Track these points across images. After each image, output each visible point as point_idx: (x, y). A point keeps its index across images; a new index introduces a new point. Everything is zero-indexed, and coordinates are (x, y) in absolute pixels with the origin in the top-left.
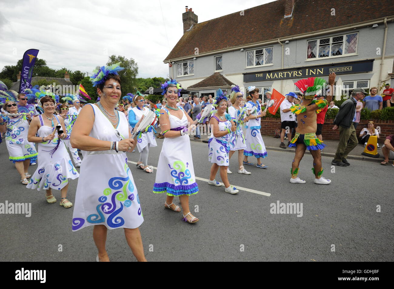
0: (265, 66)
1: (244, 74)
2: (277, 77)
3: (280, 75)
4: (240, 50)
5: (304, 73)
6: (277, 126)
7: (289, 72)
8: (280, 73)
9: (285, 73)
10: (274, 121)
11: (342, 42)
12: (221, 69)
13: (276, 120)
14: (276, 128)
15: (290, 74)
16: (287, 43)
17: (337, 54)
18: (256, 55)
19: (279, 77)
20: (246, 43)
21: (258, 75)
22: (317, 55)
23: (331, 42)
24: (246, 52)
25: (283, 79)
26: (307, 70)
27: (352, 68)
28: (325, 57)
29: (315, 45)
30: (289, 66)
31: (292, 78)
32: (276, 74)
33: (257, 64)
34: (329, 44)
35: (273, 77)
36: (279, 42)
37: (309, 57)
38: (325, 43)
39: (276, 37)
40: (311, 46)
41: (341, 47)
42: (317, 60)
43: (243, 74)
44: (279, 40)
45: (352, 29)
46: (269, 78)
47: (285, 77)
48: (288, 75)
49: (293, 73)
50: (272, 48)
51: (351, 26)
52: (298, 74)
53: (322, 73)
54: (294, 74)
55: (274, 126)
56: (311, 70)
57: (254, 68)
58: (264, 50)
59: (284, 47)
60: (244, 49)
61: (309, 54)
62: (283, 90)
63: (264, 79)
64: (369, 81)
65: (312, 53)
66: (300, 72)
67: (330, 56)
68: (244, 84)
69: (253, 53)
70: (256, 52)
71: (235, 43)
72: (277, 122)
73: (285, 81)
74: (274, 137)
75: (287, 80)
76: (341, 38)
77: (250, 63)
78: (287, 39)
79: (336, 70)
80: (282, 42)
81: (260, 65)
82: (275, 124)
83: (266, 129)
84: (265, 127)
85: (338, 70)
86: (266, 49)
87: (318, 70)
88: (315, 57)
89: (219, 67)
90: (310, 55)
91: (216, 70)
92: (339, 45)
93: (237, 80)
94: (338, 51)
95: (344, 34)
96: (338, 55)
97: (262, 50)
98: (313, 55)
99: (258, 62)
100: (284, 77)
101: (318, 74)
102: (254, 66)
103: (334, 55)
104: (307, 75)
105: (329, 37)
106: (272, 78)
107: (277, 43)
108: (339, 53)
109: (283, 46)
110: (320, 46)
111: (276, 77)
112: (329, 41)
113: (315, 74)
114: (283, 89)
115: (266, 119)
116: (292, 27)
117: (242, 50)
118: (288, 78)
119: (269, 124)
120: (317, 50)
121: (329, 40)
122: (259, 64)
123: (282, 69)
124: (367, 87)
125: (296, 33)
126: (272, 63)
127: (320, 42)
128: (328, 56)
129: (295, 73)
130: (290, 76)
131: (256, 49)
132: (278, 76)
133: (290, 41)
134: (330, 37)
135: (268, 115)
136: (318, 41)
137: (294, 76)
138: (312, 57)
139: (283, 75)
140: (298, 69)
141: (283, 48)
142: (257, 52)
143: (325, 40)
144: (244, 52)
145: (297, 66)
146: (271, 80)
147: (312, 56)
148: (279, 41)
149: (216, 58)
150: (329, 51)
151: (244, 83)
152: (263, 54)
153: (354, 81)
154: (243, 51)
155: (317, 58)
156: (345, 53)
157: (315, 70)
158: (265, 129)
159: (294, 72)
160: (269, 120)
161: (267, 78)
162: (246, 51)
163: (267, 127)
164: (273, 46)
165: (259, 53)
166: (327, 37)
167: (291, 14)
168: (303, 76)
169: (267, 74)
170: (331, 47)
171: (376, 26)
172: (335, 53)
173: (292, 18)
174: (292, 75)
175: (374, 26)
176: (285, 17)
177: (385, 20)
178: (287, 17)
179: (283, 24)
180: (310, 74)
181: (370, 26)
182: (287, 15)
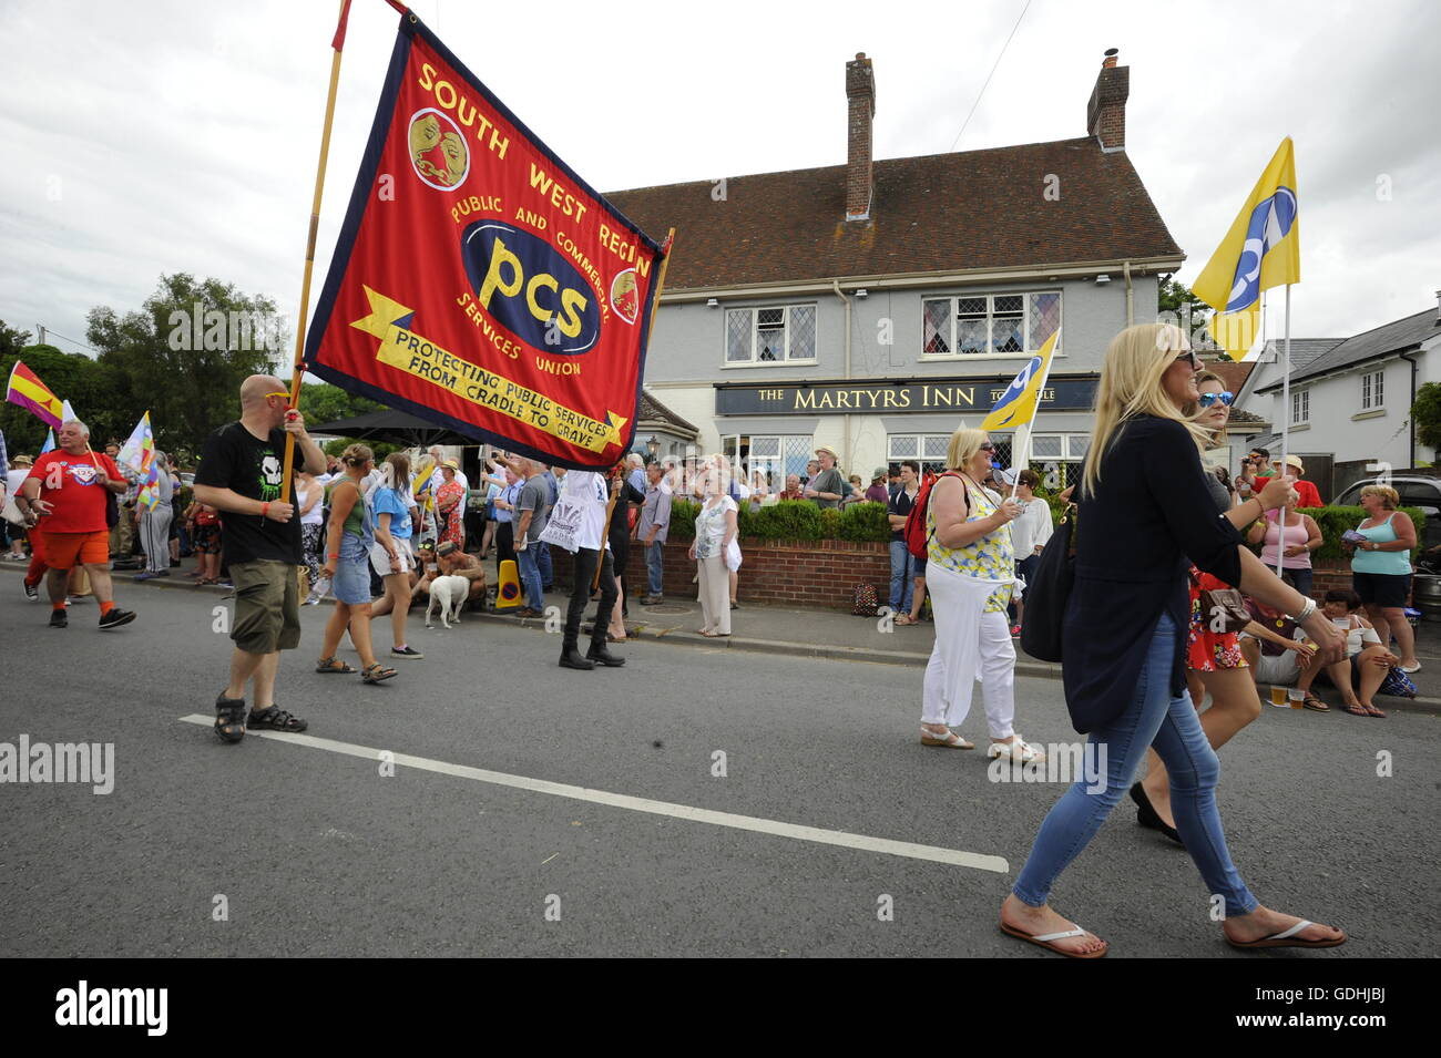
0: (789, 364)
1: (719, 387)
2: (831, 406)
3: (839, 400)
4: (704, 301)
5: (916, 399)
6: (862, 572)
7: (869, 392)
8: (839, 393)
9: (858, 392)
10: (849, 552)
11: (1021, 314)
13: (859, 548)
14: (858, 578)
15: (873, 400)
16: (862, 298)
17: (1007, 348)
18: (760, 327)
19: (839, 406)
20: (727, 281)
21: (766, 394)
22: (953, 345)
23: (991, 309)
24: (727, 312)
25: (850, 414)
26: (926, 388)
27: (1055, 395)
28: (976, 352)
29: (946, 313)
30: (867, 370)
31: (880, 411)
32: (826, 394)
33: (763, 357)
34: (985, 316)
35: (818, 404)
36: (837, 289)
37: (928, 350)
38: (972, 311)
39: (827, 274)
40: (935, 313)
41: (1018, 328)
42: (953, 362)
43: (715, 385)
44: (836, 283)
45: (1046, 280)
46: (805, 405)
47: (858, 405)
48: (865, 400)
49: (882, 395)
50: (814, 308)
52: (898, 399)
53: (971, 402)
54: (886, 399)
55: (849, 572)
56: (937, 391)
57: (751, 367)
58: (787, 310)
59: (852, 310)
60: (718, 301)
61: (929, 339)
62: (852, 452)
63: (786, 409)
65: (937, 336)
66: (905, 393)
67: (991, 353)
68: (716, 422)
69: (750, 319)
70: (760, 316)
71: (689, 277)
72: (861, 558)
73: (856, 421)
74: (855, 614)
75: (863, 417)
76: (1018, 302)
77: (741, 352)
78: (861, 284)
80: (847, 292)
81: (774, 359)
82: (852, 565)
83: (821, 584)
84: (819, 577)
86: (791, 310)
87: (959, 391)
88: (945, 349)
90: (933, 342)
92: (1011, 320)
93: (694, 404)
94: (1012, 340)
95: (1024, 292)
96: (1012, 351)
97: (780, 312)
98: (941, 342)
99: (767, 350)
100: (854, 408)
101: (958, 403)
102: (755, 361)
103: (1000, 349)
104: (926, 404)
105: (984, 293)
106: (814, 406)
107: (831, 293)
108: (1013, 345)
109: (848, 305)
110: (960, 317)
111: (826, 404)
112: (985, 305)
113: (949, 402)
114: (852, 446)
115: (820, 547)
116: (873, 250)
117: (713, 302)
118: (866, 410)
119: (832, 564)
120: (953, 329)
121: (983, 302)
122: (771, 357)
123: (848, 378)
125: (887, 269)
126: (814, 356)
127: (960, 307)
128: (984, 352)
129: (889, 397)
130: (873, 405)
131: (761, 306)
132: (835, 402)
133: (871, 291)
134: (988, 293)
135: (826, 529)
136: (952, 302)
137: (886, 405)
138: (937, 350)
139: (852, 399)
140: (899, 383)
141: (848, 312)
142: (763, 316)
143: (972, 300)
144: (720, 312)
145: (894, 372)
146: (809, 413)
147: (938, 345)
148: (836, 286)
150: (986, 336)
151: (718, 418)
152: (782, 326)
153: (1061, 435)
154: (714, 307)
155: (954, 354)
156: (1031, 347)
157: (950, 390)
158: (817, 583)
159: (886, 392)
160: (833, 547)
161: (797, 407)
162: (726, 308)
163: (826, 577)
164: (816, 302)
165: (771, 321)
166: (979, 294)
167: (867, 213)
168: (916, 409)
169: (799, 394)
170: (990, 323)
171: (1105, 279)
172: (1004, 345)
173: (869, 225)
174: (880, 400)
175: (1101, 279)
176: (850, 217)
177: (1127, 268)
178: (854, 218)
179: (843, 238)
180: (936, 404)
181: (1092, 278)
182: (853, 212)
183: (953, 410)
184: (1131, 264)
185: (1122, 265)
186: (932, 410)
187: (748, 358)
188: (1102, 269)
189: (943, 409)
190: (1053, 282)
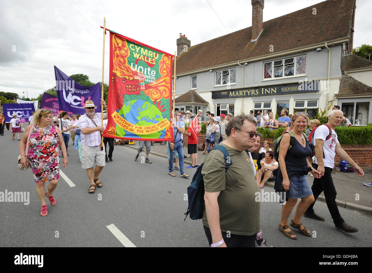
0: (229, 85)
2: (238, 95)
3: (240, 94)
4: (209, 70)
5: (260, 92)
7: (248, 91)
9: (245, 91)
11: (293, 64)
12: (196, 87)
15: (249, 93)
16: (247, 65)
17: (289, 75)
18: (223, 75)
19: (240, 95)
20: (215, 64)
21: (223, 93)
22: (273, 75)
23: (283, 63)
25: (243, 97)
26: (263, 89)
28: (279, 77)
29: (271, 67)
30: (248, 85)
31: (251, 96)
32: (237, 92)
33: (224, 83)
34: (282, 66)
36: (239, 64)
37: (265, 77)
38: (278, 65)
39: (235, 60)
40: (267, 67)
41: (292, 69)
42: (273, 80)
43: (211, 92)
44: (238, 62)
45: (299, 52)
46: (232, 95)
47: (245, 95)
48: (247, 93)
49: (251, 91)
50: (235, 69)
51: (297, 50)
52: (255, 92)
53: (275, 92)
54: (252, 93)
56: (266, 90)
57: (221, 87)
58: (229, 70)
59: (244, 69)
62: (244, 107)
63: (227, 97)
64: (318, 100)
65: (268, 73)
66: (257, 91)
67: (284, 77)
69: (221, 73)
73: (245, 99)
75: (247, 98)
76: (292, 60)
77: (218, 82)
78: (246, 61)
79: (287, 89)
80: (242, 64)
81: (226, 84)
85: (289, 90)
87: (272, 89)
88: (270, 77)
89: (194, 86)
91: (192, 88)
92: (290, 66)
93: (207, 97)
94: (290, 72)
95: (294, 57)
96: (291, 75)
98: (269, 75)
99: (224, 81)
100: (244, 96)
101: (272, 93)
102: (222, 85)
103: (286, 75)
104: (263, 93)
105: (282, 59)
106: (234, 96)
107: (237, 65)
108: (291, 74)
110: (275, 67)
111: (237, 95)
113: (269, 93)
114: (244, 105)
116: (253, 50)
117: (211, 71)
118: (247, 96)
120: (272, 71)
121: (281, 62)
123: (243, 87)
124: (316, 106)
125: (253, 56)
126: (235, 82)
127: (275, 64)
128: (282, 76)
129: (253, 92)
130: (249, 94)
131: (223, 70)
132: (239, 94)
133: (249, 63)
134: (283, 59)
136: (272, 63)
137: (252, 94)
138: (268, 77)
139: (243, 93)
140: (256, 88)
142: (224, 72)
143: (278, 61)
144: (213, 73)
145: (255, 85)
149: (193, 77)
150: (282, 72)
151: (213, 100)
152: (228, 75)
153: (305, 101)
154: (212, 72)
155: (273, 78)
156: (296, 74)
157: (269, 89)
159: (252, 91)
161: (230, 96)
162: (215, 72)
165: (226, 73)
166: (280, 59)
167: (257, 39)
168: (260, 95)
169: (230, 92)
170: (284, 67)
171: (320, 49)
172: (288, 74)
173: (256, 42)
174: (250, 93)
175: (318, 49)
176: (252, 41)
177: (326, 45)
178: (253, 41)
179: (247, 48)
180: (266, 93)
181: (315, 49)
182: (253, 39)
183: (270, 94)
184: (328, 43)
185: (325, 44)
186: (264, 95)
187: (220, 84)
188: (318, 46)
189: (267, 94)
190: (302, 53)
